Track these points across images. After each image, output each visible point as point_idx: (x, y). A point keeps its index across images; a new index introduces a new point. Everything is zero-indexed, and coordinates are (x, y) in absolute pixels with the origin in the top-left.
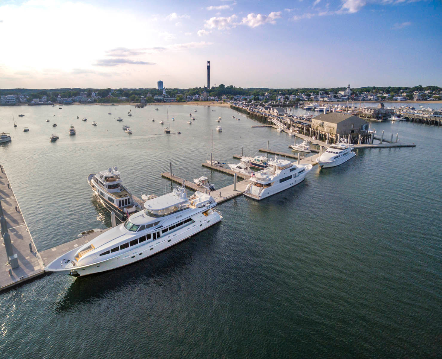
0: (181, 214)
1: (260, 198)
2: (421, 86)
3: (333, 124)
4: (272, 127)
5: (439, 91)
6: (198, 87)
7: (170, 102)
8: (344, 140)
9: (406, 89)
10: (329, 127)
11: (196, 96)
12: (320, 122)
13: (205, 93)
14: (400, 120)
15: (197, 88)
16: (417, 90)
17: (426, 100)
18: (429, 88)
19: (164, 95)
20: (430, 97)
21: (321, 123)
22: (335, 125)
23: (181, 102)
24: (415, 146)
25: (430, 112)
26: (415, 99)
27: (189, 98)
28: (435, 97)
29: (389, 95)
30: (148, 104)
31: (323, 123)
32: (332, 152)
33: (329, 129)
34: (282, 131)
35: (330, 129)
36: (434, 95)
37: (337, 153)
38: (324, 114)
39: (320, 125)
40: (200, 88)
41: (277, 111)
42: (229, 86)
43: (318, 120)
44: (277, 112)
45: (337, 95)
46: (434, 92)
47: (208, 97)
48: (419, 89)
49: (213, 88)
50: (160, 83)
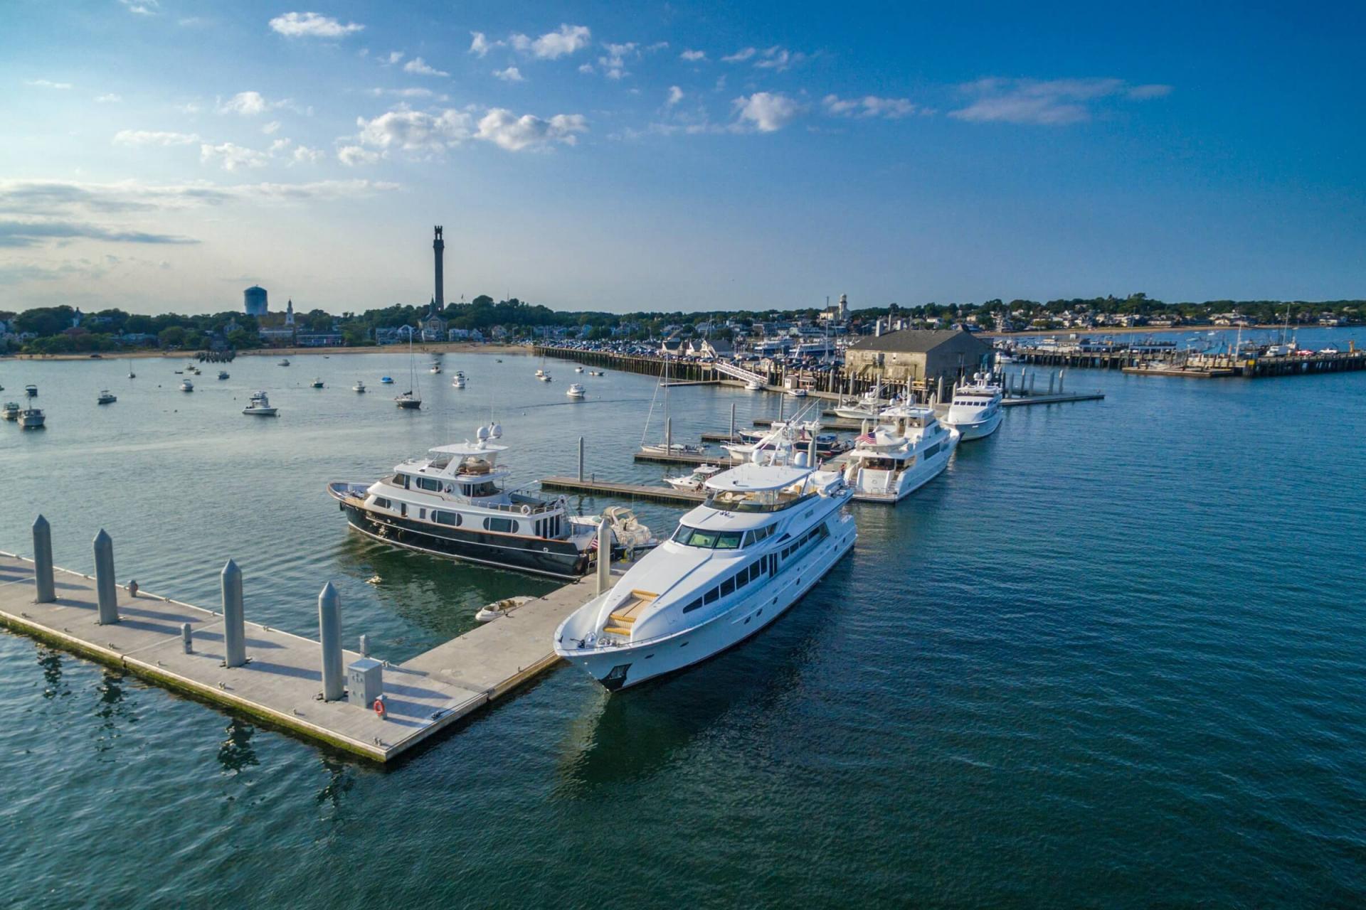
0: (809, 509)
1: (896, 497)
2: (999, 301)
3: (914, 354)
4: (719, 384)
5: (1041, 310)
6: (403, 306)
7: (320, 346)
8: (983, 377)
9: (969, 309)
10: (901, 364)
11: (408, 330)
12: (871, 355)
13: (436, 321)
14: (1014, 363)
15: (398, 307)
16: (994, 309)
17: (1022, 329)
18: (1018, 304)
19: (290, 325)
20: (1028, 323)
21: (877, 357)
22: (920, 359)
23: (360, 345)
24: (1102, 398)
25: (1072, 340)
26: (999, 329)
27: (384, 335)
28: (1038, 324)
29: (939, 320)
30: (240, 353)
31: (882, 357)
32: (970, 404)
33: (903, 368)
34: (761, 389)
35: (907, 370)
36: (1035, 320)
37: (983, 404)
38: (877, 334)
39: (875, 363)
40: (410, 307)
41: (711, 348)
42: (506, 300)
43: (867, 352)
44: (711, 352)
45: (818, 321)
46: (1031, 313)
47: (451, 331)
48: (996, 306)
49: (452, 306)
50: (256, 296)
